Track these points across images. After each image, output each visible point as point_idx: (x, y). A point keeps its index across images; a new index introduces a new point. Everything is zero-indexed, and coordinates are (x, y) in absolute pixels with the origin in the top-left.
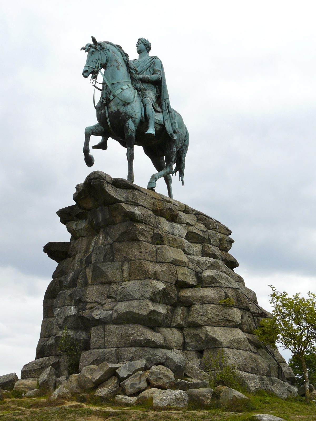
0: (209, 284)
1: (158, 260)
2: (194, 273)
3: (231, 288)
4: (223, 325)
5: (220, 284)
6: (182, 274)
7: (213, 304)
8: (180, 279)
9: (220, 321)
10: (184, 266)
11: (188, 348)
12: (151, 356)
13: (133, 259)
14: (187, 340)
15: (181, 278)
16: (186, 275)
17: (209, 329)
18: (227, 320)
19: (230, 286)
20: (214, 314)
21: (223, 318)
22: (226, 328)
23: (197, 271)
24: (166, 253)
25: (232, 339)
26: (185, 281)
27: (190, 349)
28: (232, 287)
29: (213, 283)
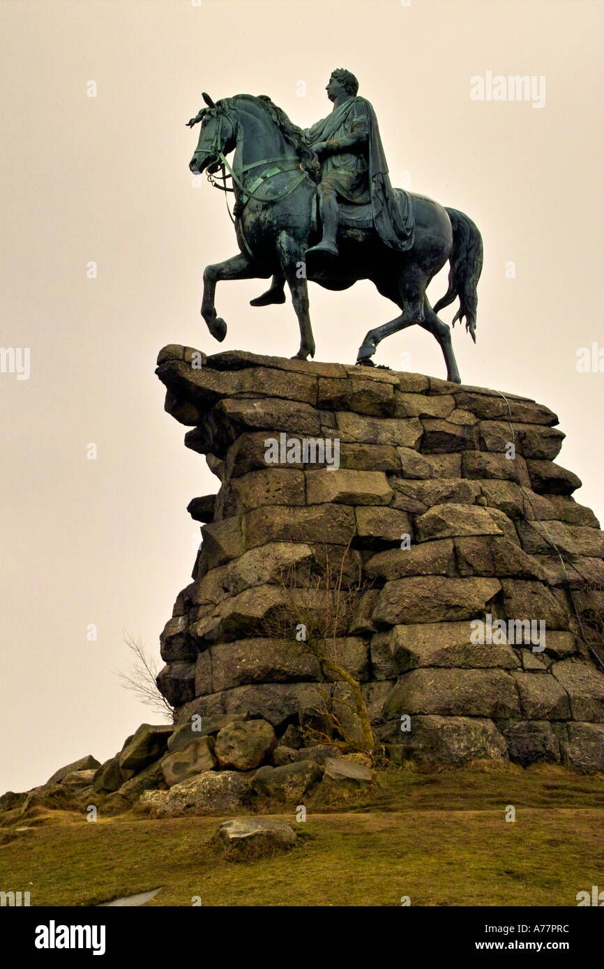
0: (432, 534)
1: (310, 501)
2: (404, 515)
3: (478, 536)
4: (442, 618)
5: (453, 530)
6: (370, 521)
7: (419, 575)
8: (363, 533)
9: (433, 610)
10: (376, 505)
11: (379, 676)
12: (278, 701)
13: (255, 505)
14: (375, 660)
15: (365, 530)
16: (381, 521)
17: (401, 630)
18: (449, 607)
19: (476, 532)
20: (417, 596)
21: (440, 603)
22: (446, 625)
23: (414, 509)
24: (327, 484)
25: (446, 646)
26: (379, 535)
27: (383, 677)
28: (480, 533)
29: (440, 531)
